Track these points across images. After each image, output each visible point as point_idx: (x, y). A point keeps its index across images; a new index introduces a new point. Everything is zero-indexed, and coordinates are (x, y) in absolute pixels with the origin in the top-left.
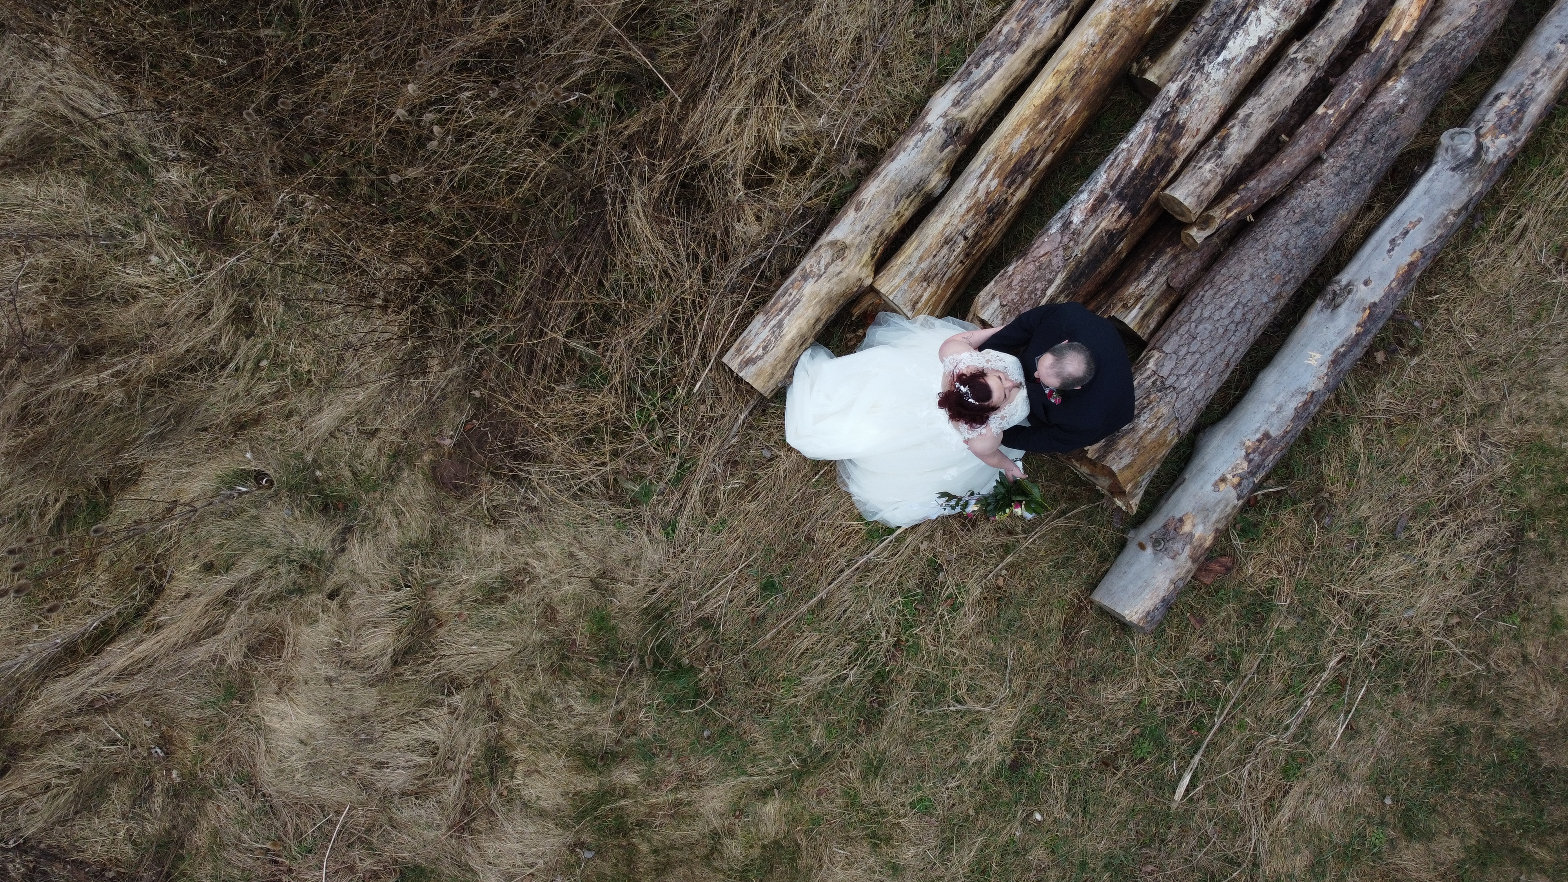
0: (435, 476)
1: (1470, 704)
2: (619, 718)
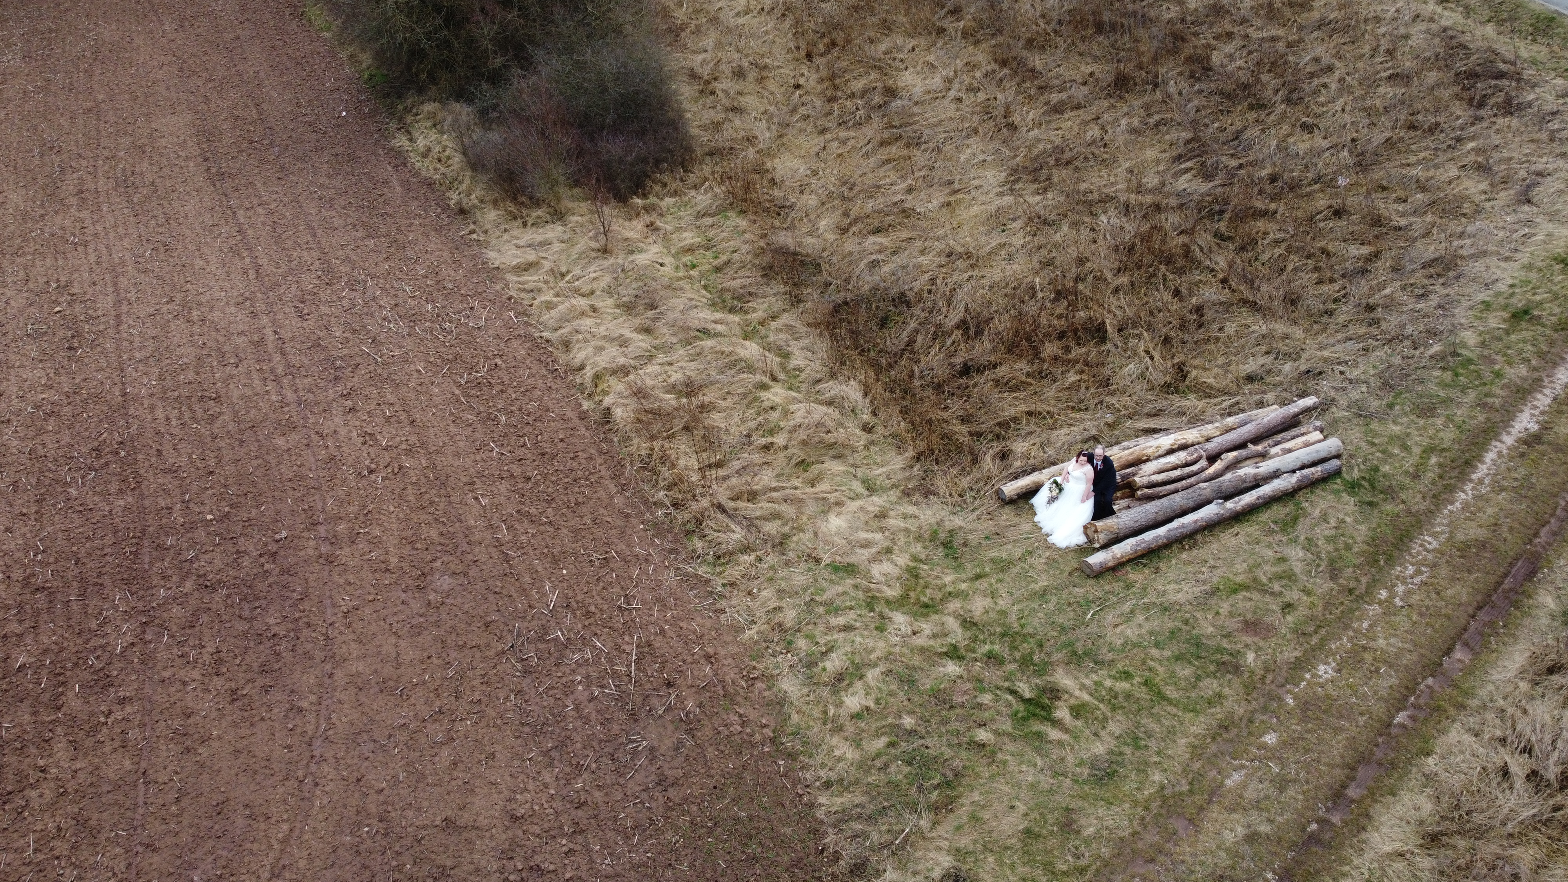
0: (903, 492)
1: (1186, 624)
2: (928, 555)
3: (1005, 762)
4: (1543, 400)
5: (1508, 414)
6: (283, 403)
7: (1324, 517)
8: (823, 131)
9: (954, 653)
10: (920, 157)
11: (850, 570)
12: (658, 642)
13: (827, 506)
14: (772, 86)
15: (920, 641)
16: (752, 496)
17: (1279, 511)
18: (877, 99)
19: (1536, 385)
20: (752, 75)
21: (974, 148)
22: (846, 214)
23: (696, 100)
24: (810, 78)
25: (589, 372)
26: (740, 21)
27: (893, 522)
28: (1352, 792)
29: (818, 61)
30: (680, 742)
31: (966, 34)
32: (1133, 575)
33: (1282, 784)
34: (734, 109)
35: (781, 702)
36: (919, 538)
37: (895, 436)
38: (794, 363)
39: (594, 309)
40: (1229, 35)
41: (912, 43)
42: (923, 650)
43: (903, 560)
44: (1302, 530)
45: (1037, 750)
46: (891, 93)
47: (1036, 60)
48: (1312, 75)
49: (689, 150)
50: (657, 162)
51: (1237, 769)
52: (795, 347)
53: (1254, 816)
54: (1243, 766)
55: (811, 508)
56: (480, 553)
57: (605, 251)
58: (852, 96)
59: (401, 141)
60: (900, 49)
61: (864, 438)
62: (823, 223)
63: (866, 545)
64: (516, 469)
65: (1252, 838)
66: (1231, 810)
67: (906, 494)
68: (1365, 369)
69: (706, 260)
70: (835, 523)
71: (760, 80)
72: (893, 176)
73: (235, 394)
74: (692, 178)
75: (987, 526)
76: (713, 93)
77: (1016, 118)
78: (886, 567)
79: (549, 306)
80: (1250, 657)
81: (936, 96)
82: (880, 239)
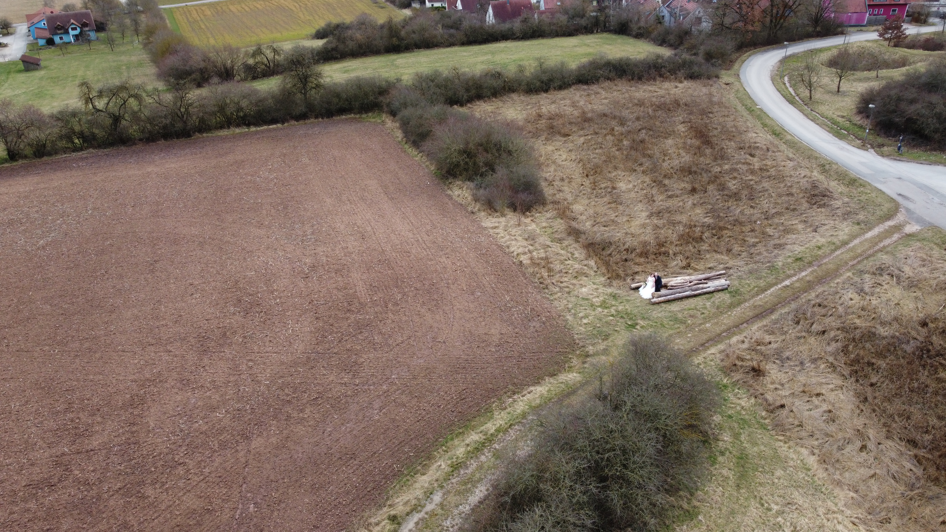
0: (603, 285)
1: (675, 315)
2: (609, 298)
4: (794, 279)
5: (783, 280)
6: (428, 255)
7: (720, 298)
8: (590, 198)
9: (612, 316)
10: (621, 208)
11: (587, 299)
12: (536, 308)
13: (582, 286)
14: (573, 184)
15: (604, 313)
16: (562, 282)
17: (707, 296)
18: (609, 190)
19: (795, 275)
20: (566, 181)
21: (640, 206)
22: (595, 221)
23: (547, 187)
24: (587, 182)
25: (515, 253)
26: (563, 163)
27: (599, 291)
28: (706, 344)
29: (590, 177)
30: (541, 325)
31: (643, 172)
32: (663, 305)
34: (560, 191)
35: (567, 320)
36: (607, 295)
37: (603, 274)
38: (575, 256)
39: (516, 239)
40: (735, 178)
41: (623, 174)
42: (604, 315)
43: (601, 299)
44: (712, 300)
46: (614, 188)
47: (666, 182)
48: (760, 192)
49: (545, 200)
50: (535, 203)
52: (576, 252)
55: (578, 286)
56: (488, 289)
57: (519, 225)
58: (601, 189)
59: (449, 192)
60: (619, 175)
61: (595, 274)
62: (587, 224)
63: (592, 294)
64: (496, 273)
67: (605, 286)
68: (746, 268)
69: (549, 231)
70: (584, 290)
71: (569, 182)
72: (612, 212)
73: (414, 251)
74: (545, 209)
75: (625, 293)
76: (553, 185)
77: (655, 198)
78: (597, 299)
79: (503, 237)
80: (689, 321)
81: (630, 191)
82: (605, 228)
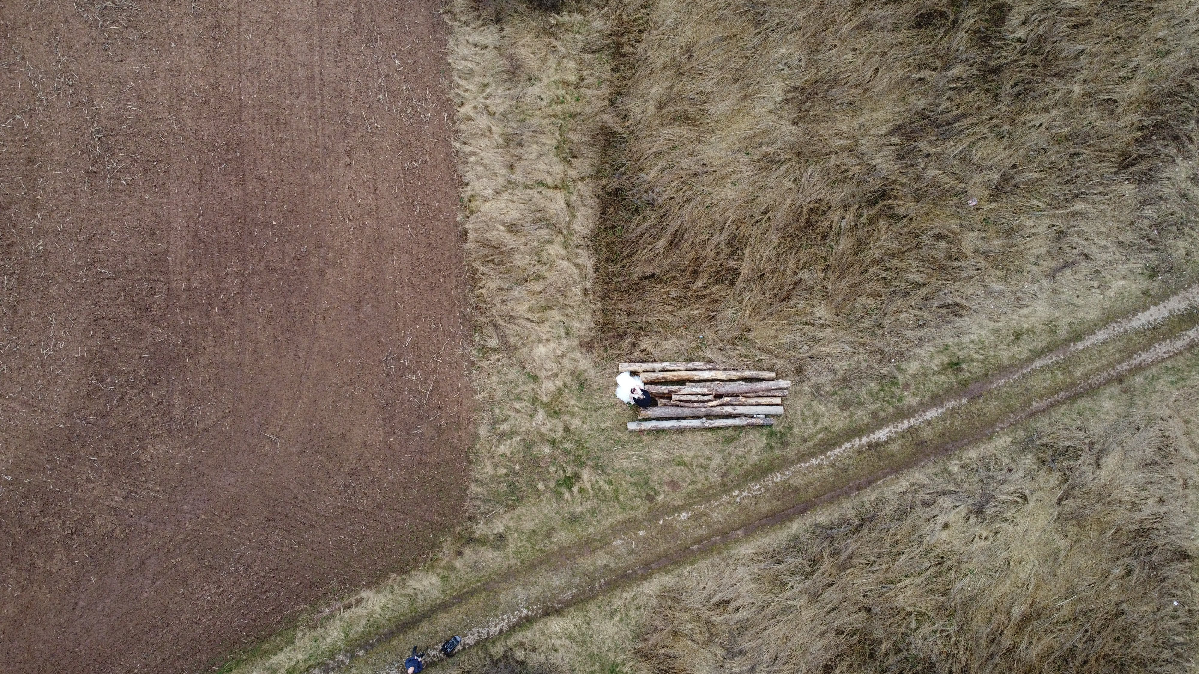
0: (580, 342)
1: (649, 470)
2: (572, 385)
3: (542, 501)
4: (904, 425)
5: (880, 426)
7: (745, 445)
9: (553, 443)
11: (535, 378)
12: (442, 384)
15: (543, 430)
16: (511, 319)
17: (728, 434)
19: (912, 414)
22: (670, 90)
25: (469, 191)
27: (566, 359)
28: (653, 566)
30: (434, 436)
32: (645, 437)
33: (631, 552)
35: (475, 437)
37: (594, 305)
38: (575, 224)
42: (542, 435)
43: (559, 383)
45: (557, 500)
51: (621, 539)
52: (580, 211)
53: (613, 560)
54: (624, 539)
56: (386, 298)
61: (582, 298)
63: (548, 368)
64: (415, 249)
65: (606, 567)
66: (607, 553)
67: (581, 344)
68: (844, 365)
70: (541, 350)
73: (294, 124)
75: (603, 382)
78: (550, 384)
79: (468, 118)
80: (662, 497)
